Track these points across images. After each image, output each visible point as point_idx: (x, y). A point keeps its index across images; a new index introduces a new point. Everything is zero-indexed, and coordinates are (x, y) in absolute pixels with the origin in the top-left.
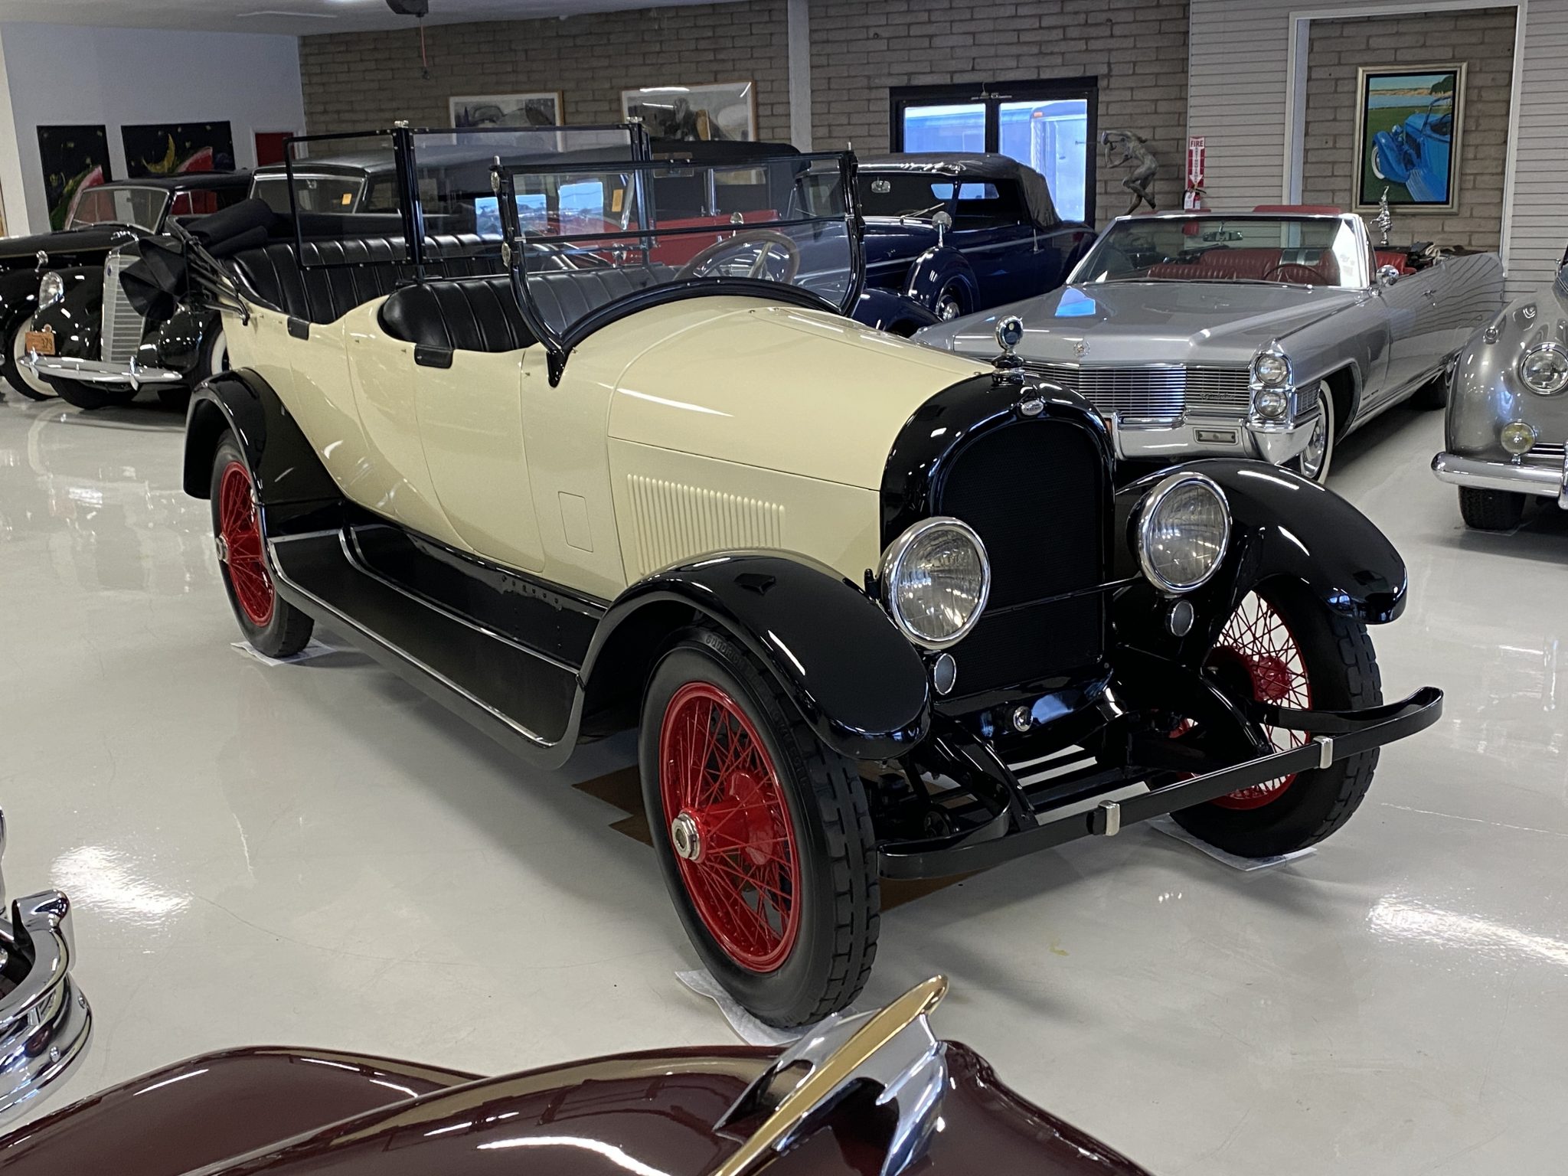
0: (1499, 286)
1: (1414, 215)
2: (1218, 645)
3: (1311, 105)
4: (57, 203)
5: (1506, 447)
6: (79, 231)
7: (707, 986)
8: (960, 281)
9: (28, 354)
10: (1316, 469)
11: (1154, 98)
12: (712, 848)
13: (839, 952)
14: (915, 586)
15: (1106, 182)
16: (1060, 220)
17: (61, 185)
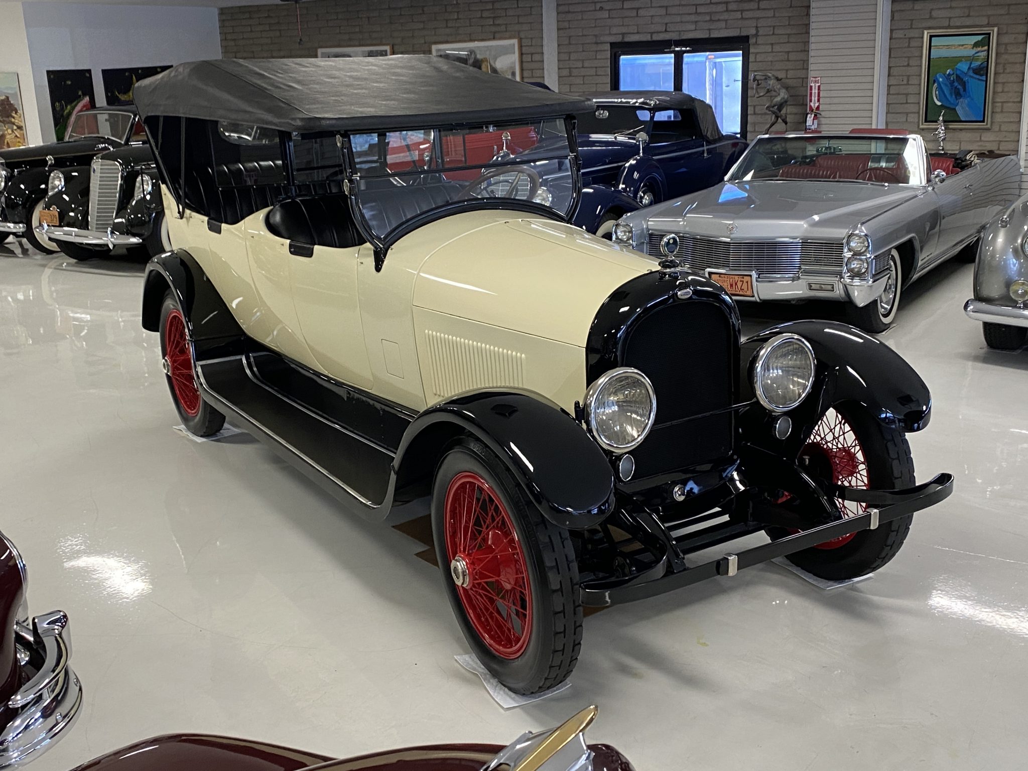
0: (1018, 179)
1: (961, 130)
2: (810, 441)
3: (892, 56)
4: (60, 121)
5: (1013, 297)
6: (75, 141)
7: (475, 666)
8: (654, 178)
9: (41, 225)
10: (889, 307)
11: (787, 50)
12: (477, 579)
13: (557, 649)
14: (607, 412)
15: (754, 107)
16: (722, 135)
17: (62, 110)
